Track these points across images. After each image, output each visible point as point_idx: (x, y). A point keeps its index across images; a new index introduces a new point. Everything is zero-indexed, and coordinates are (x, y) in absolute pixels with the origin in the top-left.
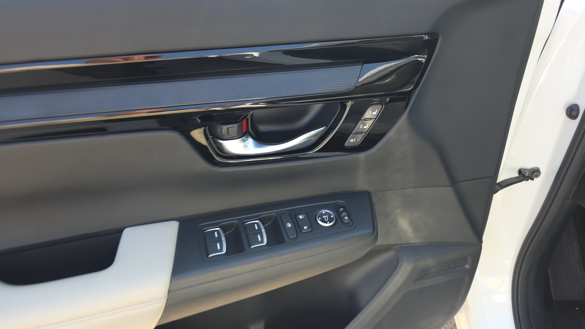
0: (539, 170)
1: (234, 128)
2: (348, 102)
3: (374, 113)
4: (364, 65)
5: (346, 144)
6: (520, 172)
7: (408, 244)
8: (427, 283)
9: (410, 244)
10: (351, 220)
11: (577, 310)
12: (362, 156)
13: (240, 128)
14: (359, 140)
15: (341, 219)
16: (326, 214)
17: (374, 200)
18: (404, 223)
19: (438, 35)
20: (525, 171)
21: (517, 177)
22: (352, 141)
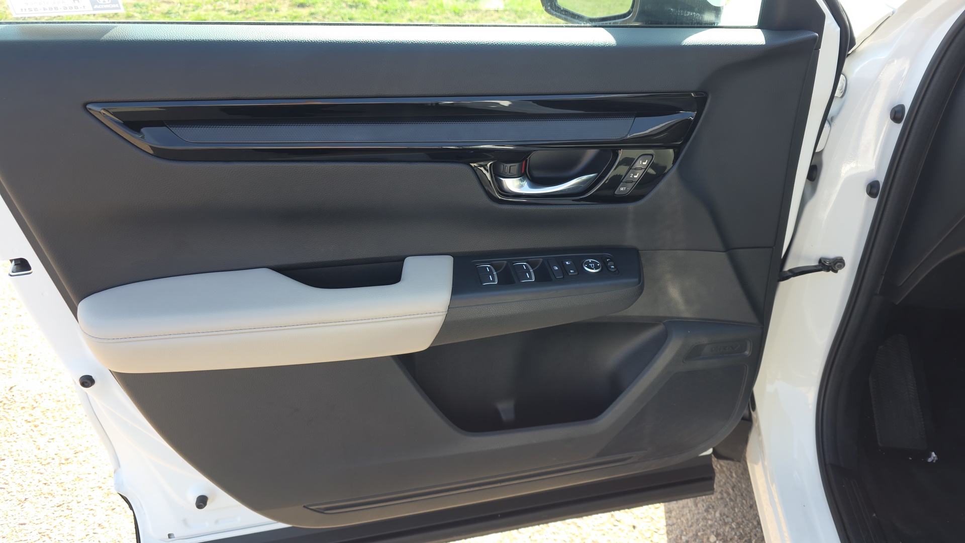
0: (844, 260)
1: (515, 167)
2: (620, 150)
3: (644, 163)
4: (636, 118)
5: (616, 193)
6: (820, 261)
7: (678, 318)
8: (699, 364)
9: (681, 318)
10: (617, 269)
11: (911, 460)
12: (631, 206)
13: (520, 168)
14: (629, 189)
15: (608, 268)
16: (592, 262)
17: (643, 260)
18: (674, 292)
19: (707, 93)
20: (825, 260)
21: (815, 266)
22: (622, 189)
